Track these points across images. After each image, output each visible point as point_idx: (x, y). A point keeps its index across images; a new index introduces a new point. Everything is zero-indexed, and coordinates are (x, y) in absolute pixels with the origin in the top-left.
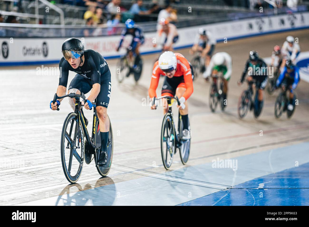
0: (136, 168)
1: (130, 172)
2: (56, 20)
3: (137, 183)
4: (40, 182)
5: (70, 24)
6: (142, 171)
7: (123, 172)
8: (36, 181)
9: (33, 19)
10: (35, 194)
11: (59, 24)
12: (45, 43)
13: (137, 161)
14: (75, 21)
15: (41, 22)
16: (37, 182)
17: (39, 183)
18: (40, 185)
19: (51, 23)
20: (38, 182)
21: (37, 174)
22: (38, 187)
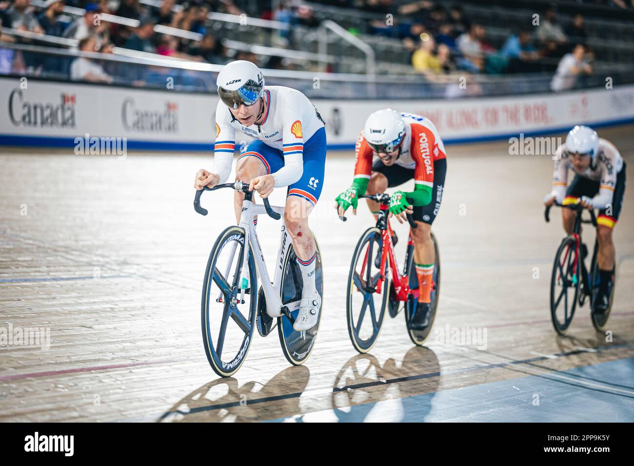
0: (511, 357)
1: (501, 366)
2: (358, 65)
3: (514, 387)
4: (328, 376)
5: (384, 73)
6: (524, 364)
7: (487, 365)
8: (320, 374)
9: (315, 63)
10: (318, 399)
11: (363, 73)
12: (336, 111)
13: (513, 345)
14: (395, 69)
15: (331, 68)
16: (322, 375)
17: (325, 377)
18: (326, 380)
19: (349, 72)
20: (324, 375)
21: (321, 361)
22: (323, 386)
